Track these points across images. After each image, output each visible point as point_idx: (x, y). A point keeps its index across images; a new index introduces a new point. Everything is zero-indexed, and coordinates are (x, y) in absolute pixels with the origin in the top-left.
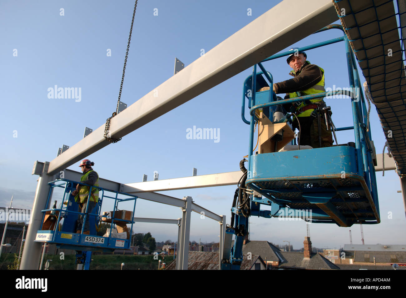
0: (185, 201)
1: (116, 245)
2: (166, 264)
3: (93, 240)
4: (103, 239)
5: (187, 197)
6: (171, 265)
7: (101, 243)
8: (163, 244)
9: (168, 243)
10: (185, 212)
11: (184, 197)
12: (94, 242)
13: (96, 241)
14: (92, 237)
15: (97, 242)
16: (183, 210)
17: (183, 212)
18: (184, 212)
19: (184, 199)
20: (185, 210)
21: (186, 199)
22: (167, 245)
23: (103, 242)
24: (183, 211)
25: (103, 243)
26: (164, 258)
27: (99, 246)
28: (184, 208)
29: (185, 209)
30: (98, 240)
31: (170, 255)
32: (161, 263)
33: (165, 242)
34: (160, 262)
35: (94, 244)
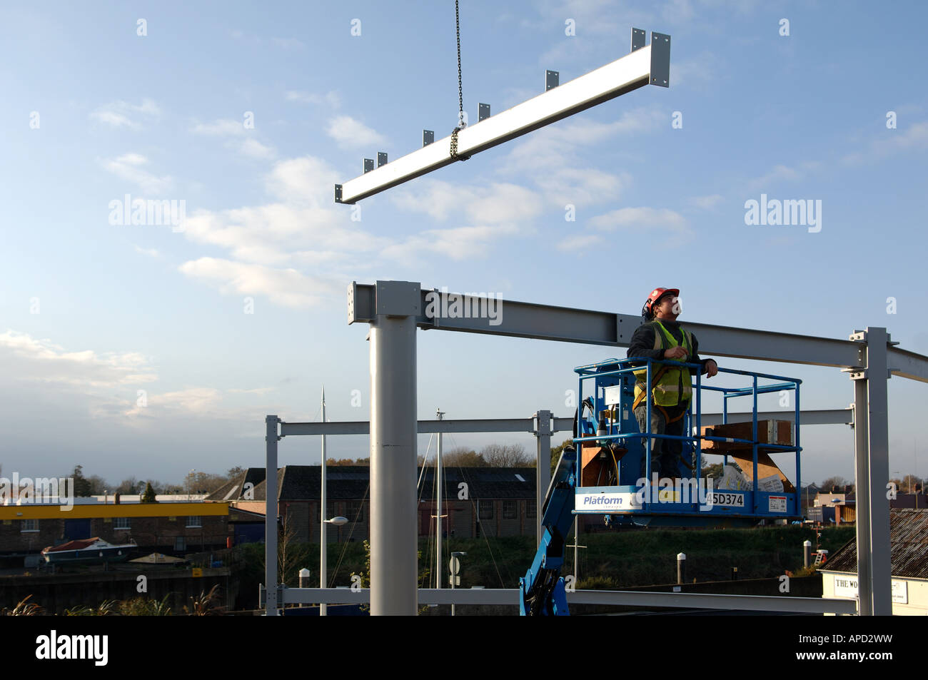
0: (861, 345)
1: (770, 510)
2: (831, 552)
3: (722, 501)
4: (740, 497)
5: (867, 331)
6: (843, 554)
7: (739, 505)
8: (814, 491)
9: (831, 487)
10: (864, 381)
11: (856, 332)
12: (725, 504)
13: (728, 501)
14: (718, 494)
15: (731, 505)
16: (856, 375)
17: (856, 380)
18: (861, 384)
19: (856, 338)
20: (862, 376)
21: (862, 338)
22: (829, 493)
23: (741, 502)
24: (856, 377)
25: (743, 505)
26: (819, 534)
27: (737, 514)
28: (857, 370)
29: (862, 371)
30: (732, 499)
31: (841, 526)
32: (812, 550)
33: (819, 485)
34: (808, 547)
35: (725, 508)
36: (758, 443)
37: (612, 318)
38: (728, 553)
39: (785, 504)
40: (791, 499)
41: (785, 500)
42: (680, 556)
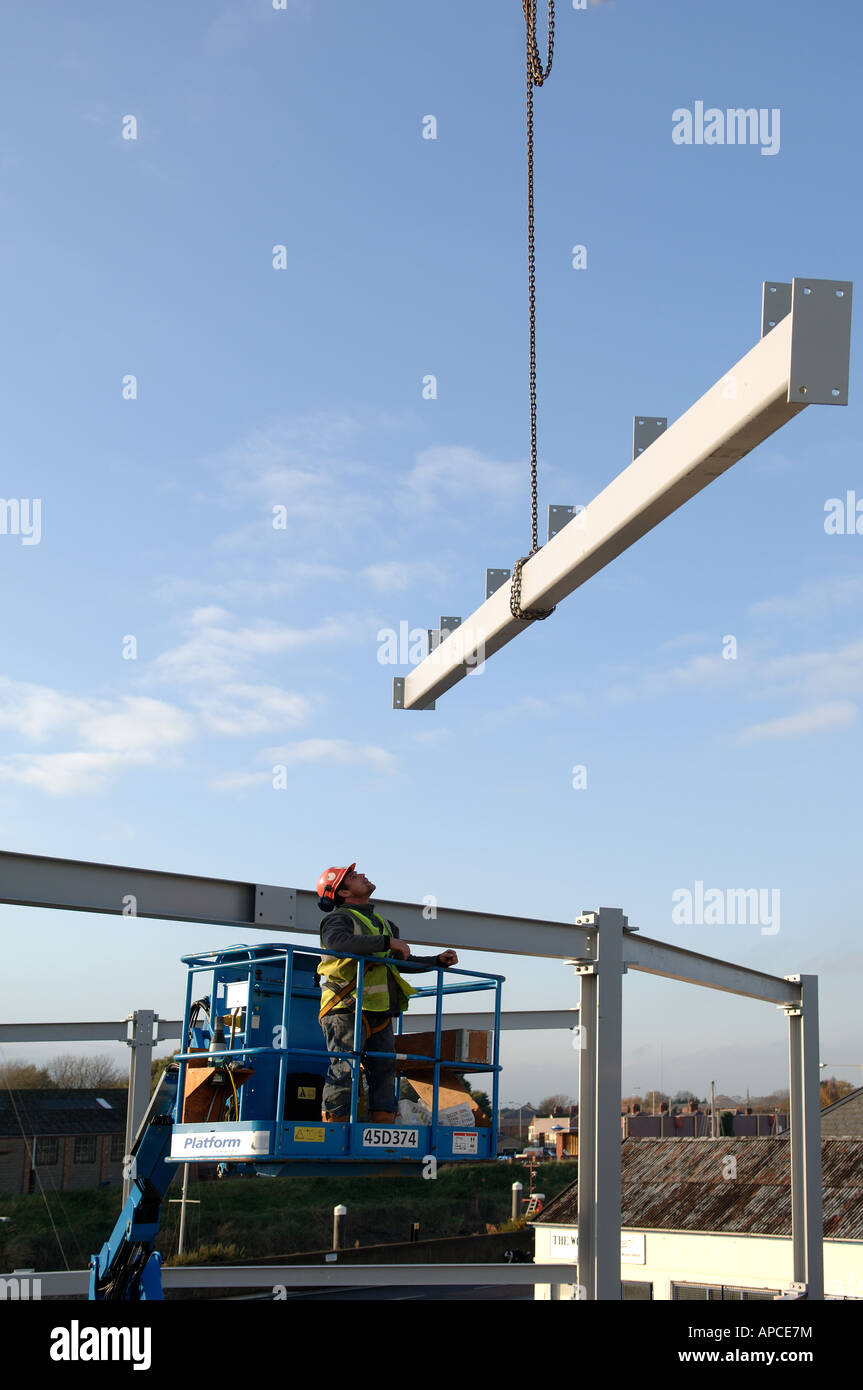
0: (591, 931)
1: (455, 1151)
2: (549, 1196)
3: (386, 1139)
4: (413, 1134)
5: (598, 912)
6: (564, 1200)
7: (410, 1145)
8: (528, 1114)
9: (552, 1109)
10: (593, 976)
11: (585, 913)
12: (391, 1145)
13: (396, 1140)
14: (382, 1130)
15: (399, 1145)
16: (583, 968)
17: (583, 976)
18: (589, 979)
19: (584, 921)
20: (591, 970)
21: (592, 921)
23: (414, 1142)
24: (583, 971)
25: (416, 1145)
26: (534, 1173)
27: (408, 1157)
28: (584, 962)
29: (590, 964)
30: (401, 1137)
31: (564, 1161)
32: (524, 1194)
34: (518, 1191)
35: (390, 1150)
36: (440, 1060)
37: (250, 889)
38: (408, 1203)
39: (476, 1143)
40: (484, 1136)
41: (476, 1138)
42: (338, 1210)
